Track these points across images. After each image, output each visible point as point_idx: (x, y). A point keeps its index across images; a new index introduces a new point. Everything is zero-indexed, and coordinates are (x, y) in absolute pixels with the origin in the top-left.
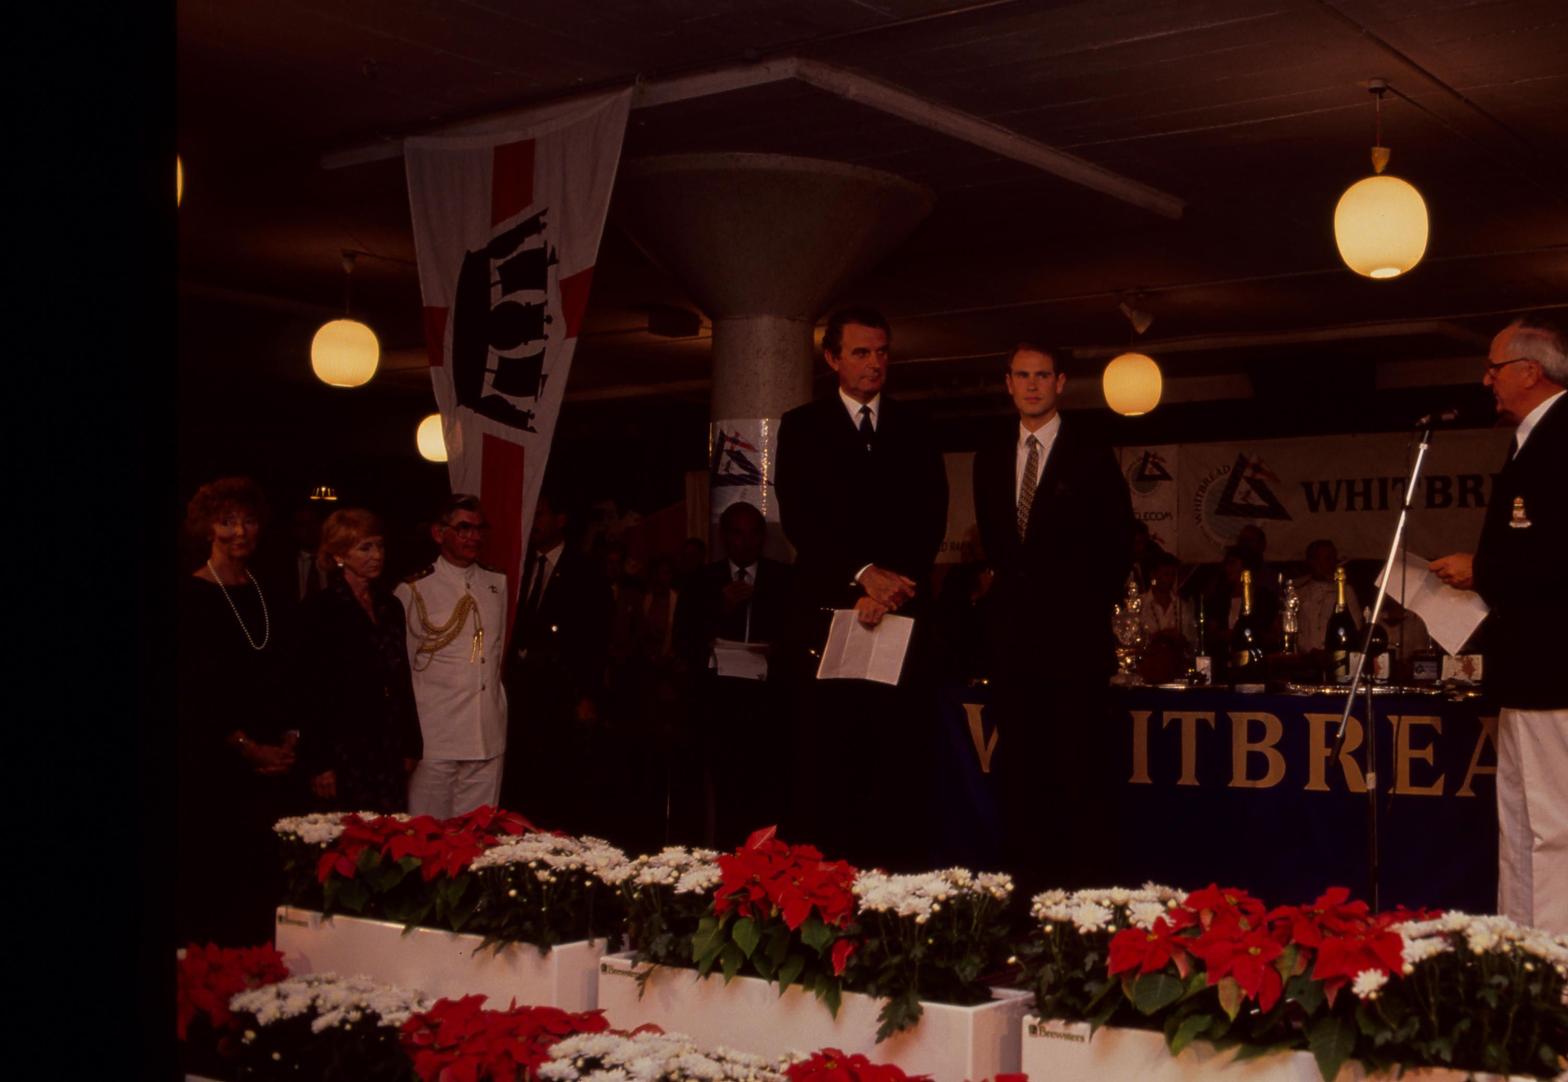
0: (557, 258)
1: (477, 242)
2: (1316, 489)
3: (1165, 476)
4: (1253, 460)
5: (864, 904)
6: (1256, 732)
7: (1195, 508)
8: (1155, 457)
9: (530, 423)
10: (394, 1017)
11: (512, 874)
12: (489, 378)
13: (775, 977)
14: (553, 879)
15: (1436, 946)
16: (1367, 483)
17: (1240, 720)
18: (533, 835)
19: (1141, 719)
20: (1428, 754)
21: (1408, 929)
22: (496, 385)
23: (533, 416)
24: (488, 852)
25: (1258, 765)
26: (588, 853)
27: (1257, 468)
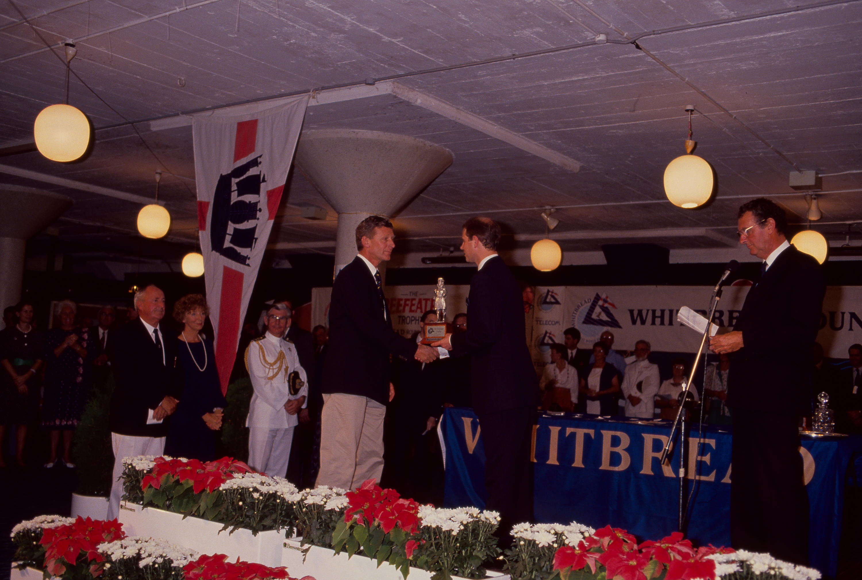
0: (266, 180)
1: (226, 170)
2: (636, 313)
3: (557, 302)
4: (604, 296)
5: (424, 523)
6: (616, 441)
7: (572, 319)
8: (552, 292)
9: (248, 262)
10: (179, 563)
11: (240, 494)
12: (228, 238)
13: (375, 557)
14: (261, 498)
15: (733, 568)
16: (663, 311)
17: (607, 435)
18: (250, 474)
19: (555, 431)
20: (707, 459)
21: (717, 557)
22: (232, 242)
23: (249, 259)
24: (228, 481)
25: (615, 459)
26: (278, 485)
27: (605, 301)
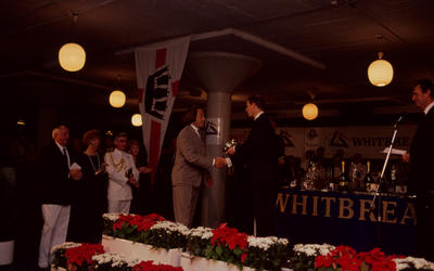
0: (171, 77)
1: (152, 73)
2: (356, 140)
3: (317, 135)
4: (340, 132)
5: (250, 245)
6: (346, 204)
8: (314, 130)
10: (131, 264)
11: (160, 231)
12: (153, 106)
13: (226, 261)
14: (171, 233)
15: (405, 266)
17: (342, 200)
19: (316, 198)
20: (393, 212)
21: (397, 260)
22: (155, 108)
23: (164, 116)
24: (154, 225)
25: (346, 213)
26: (179, 227)
27: (340, 134)
